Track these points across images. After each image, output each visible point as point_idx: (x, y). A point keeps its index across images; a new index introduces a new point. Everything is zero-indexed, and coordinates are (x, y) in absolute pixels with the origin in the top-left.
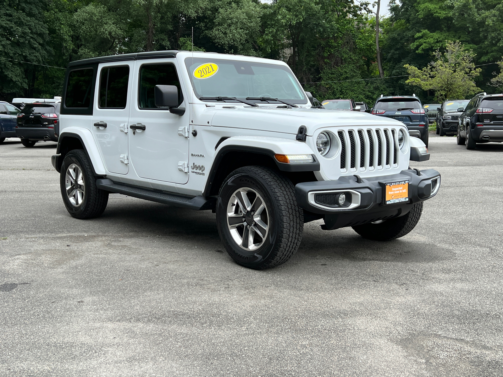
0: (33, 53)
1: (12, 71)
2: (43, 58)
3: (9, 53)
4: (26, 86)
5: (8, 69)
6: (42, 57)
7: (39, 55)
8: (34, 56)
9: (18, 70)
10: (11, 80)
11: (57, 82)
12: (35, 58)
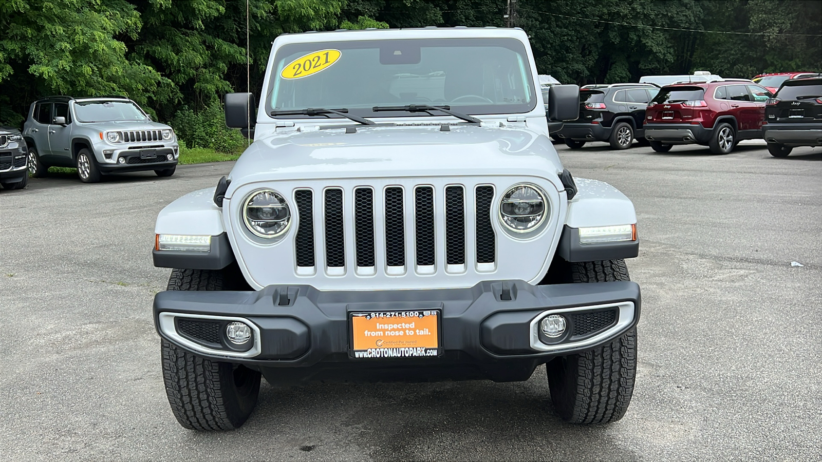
0: (682, 12)
1: (653, 39)
2: (696, 19)
3: (649, 15)
4: (670, 58)
5: (648, 36)
6: (695, 17)
7: (692, 15)
8: (684, 15)
9: (661, 37)
10: (651, 51)
11: (716, 50)
12: (684, 18)
